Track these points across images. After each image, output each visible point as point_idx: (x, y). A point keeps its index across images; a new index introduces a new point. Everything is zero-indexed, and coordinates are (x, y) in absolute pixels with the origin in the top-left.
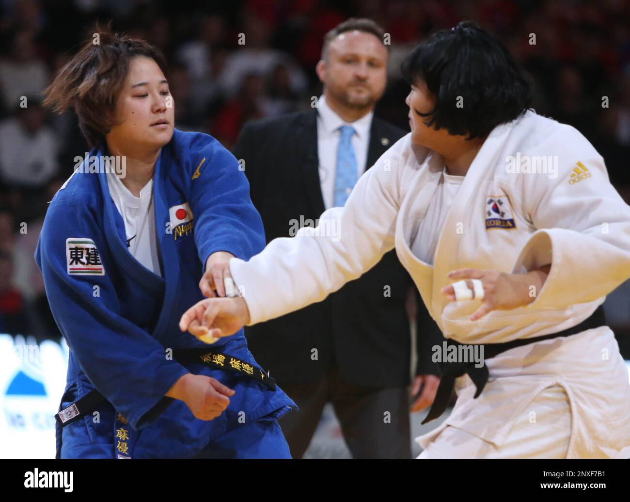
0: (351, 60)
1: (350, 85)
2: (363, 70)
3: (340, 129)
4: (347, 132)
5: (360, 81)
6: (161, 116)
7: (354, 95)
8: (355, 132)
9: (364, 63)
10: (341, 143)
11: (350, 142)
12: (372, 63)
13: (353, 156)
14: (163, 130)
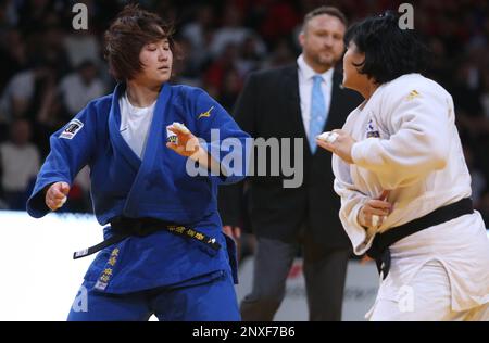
0: (323, 34)
1: (322, 50)
2: (330, 41)
3: (314, 78)
4: (318, 80)
5: (328, 48)
6: (164, 64)
7: (324, 57)
8: (323, 80)
9: (330, 37)
10: (314, 87)
11: (319, 87)
12: (336, 36)
13: (322, 95)
14: (165, 72)
